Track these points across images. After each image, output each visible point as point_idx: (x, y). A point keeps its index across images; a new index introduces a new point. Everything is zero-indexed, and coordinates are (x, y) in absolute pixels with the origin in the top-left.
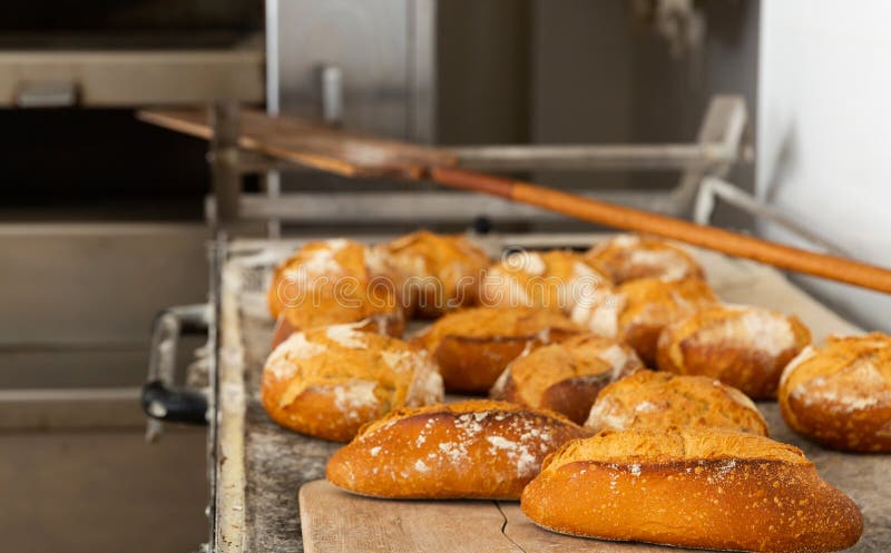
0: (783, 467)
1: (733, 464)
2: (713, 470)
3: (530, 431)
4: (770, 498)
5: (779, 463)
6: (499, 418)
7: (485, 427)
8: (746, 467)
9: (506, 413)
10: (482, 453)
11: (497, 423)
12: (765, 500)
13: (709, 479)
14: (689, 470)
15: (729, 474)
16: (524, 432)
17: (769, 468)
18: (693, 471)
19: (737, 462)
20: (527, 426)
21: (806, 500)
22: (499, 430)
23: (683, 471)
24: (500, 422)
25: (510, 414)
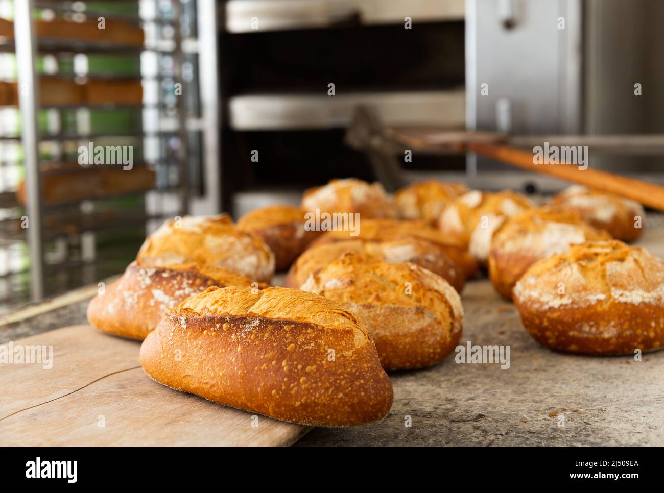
0: (309, 331)
1: (257, 322)
2: (238, 327)
3: (184, 289)
4: (279, 361)
5: (307, 325)
6: (165, 275)
7: (154, 281)
8: (270, 327)
9: (171, 271)
10: (145, 303)
11: (162, 278)
12: (274, 363)
13: (233, 336)
14: (218, 325)
15: (251, 333)
16: (180, 289)
17: (292, 330)
18: (221, 327)
19: (261, 321)
20: (185, 285)
21: (314, 367)
22: (162, 285)
23: (214, 326)
24: (165, 279)
25: (175, 273)
